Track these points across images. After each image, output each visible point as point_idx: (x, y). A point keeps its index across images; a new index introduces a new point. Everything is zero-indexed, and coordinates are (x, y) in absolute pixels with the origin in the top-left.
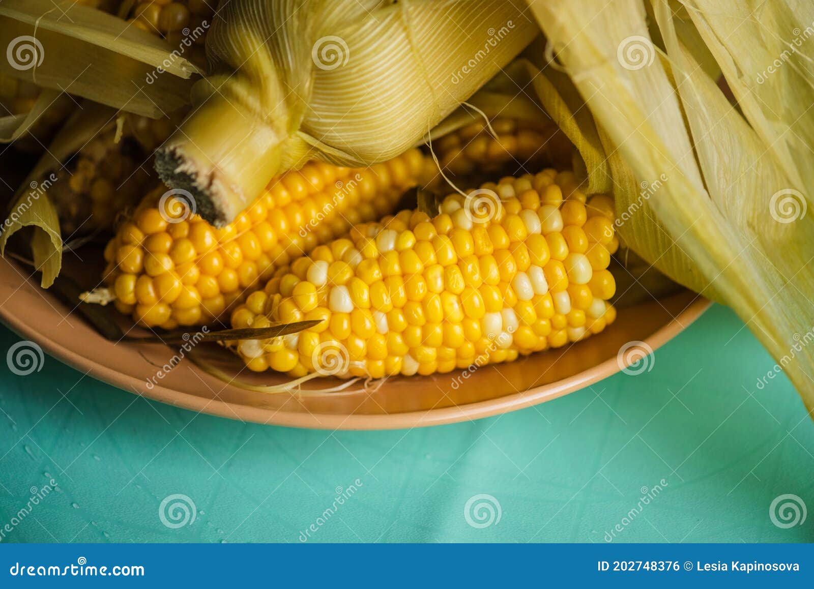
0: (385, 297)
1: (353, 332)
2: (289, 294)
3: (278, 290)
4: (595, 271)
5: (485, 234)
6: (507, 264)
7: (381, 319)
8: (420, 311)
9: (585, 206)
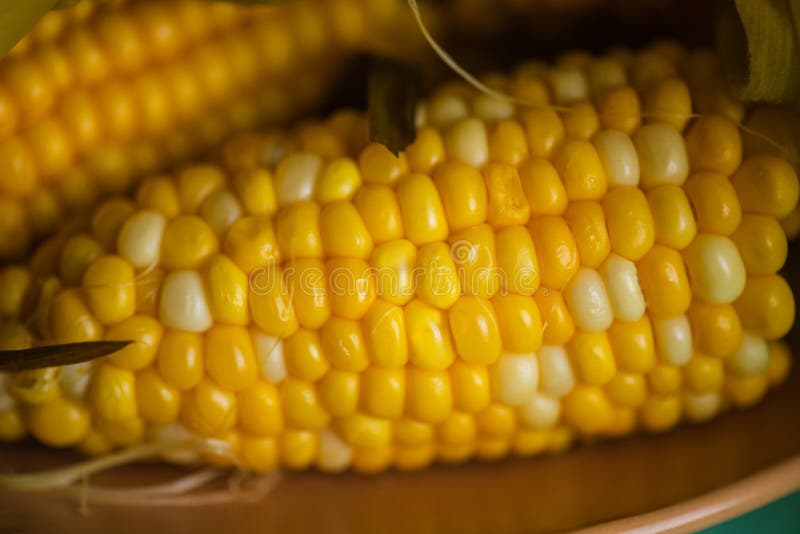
0: (280, 306)
1: (208, 375)
2: (77, 282)
3: (56, 270)
4: (751, 276)
5: (513, 180)
6: (559, 250)
7: (269, 353)
8: (355, 339)
9: (741, 130)
